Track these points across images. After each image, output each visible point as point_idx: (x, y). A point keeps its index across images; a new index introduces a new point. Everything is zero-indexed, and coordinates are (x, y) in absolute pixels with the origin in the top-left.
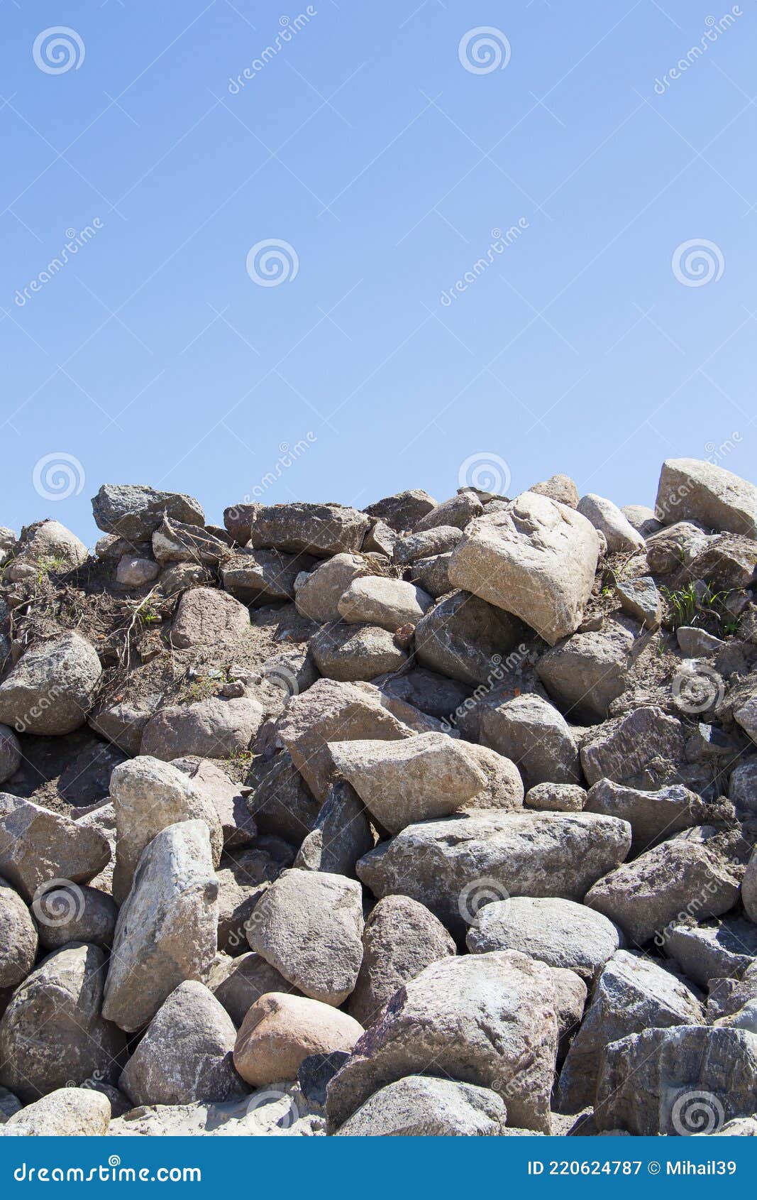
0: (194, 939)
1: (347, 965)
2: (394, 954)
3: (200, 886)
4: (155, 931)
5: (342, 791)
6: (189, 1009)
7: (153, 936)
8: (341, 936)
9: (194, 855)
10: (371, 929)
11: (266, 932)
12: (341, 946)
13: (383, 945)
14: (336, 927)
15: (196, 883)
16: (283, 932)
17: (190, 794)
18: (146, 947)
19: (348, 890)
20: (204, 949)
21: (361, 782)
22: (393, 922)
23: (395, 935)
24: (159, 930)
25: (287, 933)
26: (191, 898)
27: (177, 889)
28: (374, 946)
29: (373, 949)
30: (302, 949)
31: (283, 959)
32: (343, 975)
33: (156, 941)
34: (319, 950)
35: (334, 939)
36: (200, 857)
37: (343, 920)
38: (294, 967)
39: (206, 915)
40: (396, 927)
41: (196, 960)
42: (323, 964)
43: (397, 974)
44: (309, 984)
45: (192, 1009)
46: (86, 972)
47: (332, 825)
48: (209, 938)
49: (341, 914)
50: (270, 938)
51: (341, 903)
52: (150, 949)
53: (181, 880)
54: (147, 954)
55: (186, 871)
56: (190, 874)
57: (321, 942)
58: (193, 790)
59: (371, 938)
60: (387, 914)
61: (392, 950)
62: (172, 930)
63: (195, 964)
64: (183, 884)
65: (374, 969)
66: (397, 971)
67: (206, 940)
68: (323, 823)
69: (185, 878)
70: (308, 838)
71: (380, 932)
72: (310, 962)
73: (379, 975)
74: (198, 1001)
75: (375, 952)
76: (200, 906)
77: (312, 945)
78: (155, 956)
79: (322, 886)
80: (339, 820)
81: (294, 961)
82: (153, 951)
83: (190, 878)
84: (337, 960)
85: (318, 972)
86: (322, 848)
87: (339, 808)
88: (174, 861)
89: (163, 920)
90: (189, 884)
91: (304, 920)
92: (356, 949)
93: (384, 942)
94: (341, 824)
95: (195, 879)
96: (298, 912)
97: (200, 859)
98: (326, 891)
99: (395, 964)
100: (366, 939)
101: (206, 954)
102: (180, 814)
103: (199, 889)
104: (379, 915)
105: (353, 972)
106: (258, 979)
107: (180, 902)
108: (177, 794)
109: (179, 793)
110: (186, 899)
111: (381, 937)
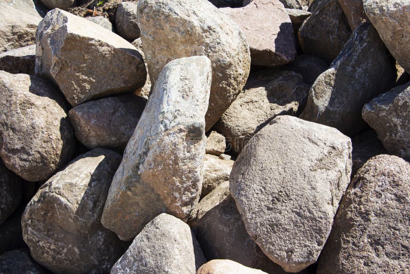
0: (174, 175)
1: (312, 236)
2: (371, 225)
3: (182, 127)
4: (139, 164)
5: (366, 32)
6: (154, 247)
7: (138, 167)
8: (311, 204)
9: (185, 94)
10: (353, 191)
11: (241, 182)
12: (308, 214)
13: (361, 213)
14: (308, 192)
15: (179, 124)
16: (255, 186)
17: (206, 28)
18: (131, 177)
19: (334, 148)
20: (185, 185)
21: (383, 25)
22: (378, 189)
23: (375, 204)
24: (143, 163)
25: (259, 188)
26: (172, 139)
27: (162, 126)
28: (351, 211)
29: (350, 215)
30: (269, 209)
31: (249, 215)
32: (306, 246)
33: (139, 173)
34: (285, 214)
35: (303, 205)
36: (191, 97)
37: (318, 184)
38: (257, 227)
39: (188, 155)
40: (379, 195)
41: (177, 195)
42: (286, 230)
43: (370, 248)
44: (269, 248)
45: (157, 247)
46: (90, 184)
47: (348, 65)
48: (190, 175)
49: (317, 176)
50: (242, 190)
51: (322, 164)
52: (134, 180)
53: (167, 118)
54: (131, 182)
55: (173, 110)
56: (176, 114)
57: (290, 205)
58: (210, 25)
59: (350, 202)
60: (372, 179)
61: (369, 220)
62: (152, 166)
63: (176, 198)
64: (167, 122)
65: (347, 236)
66: (371, 244)
67: (187, 178)
68: (339, 63)
69: (170, 116)
70: (321, 77)
71: (361, 197)
72: (274, 226)
73: (351, 245)
74: (165, 240)
75: (351, 219)
76: (181, 147)
77: (280, 207)
78: (138, 186)
79: (307, 141)
80: (356, 61)
81: (258, 220)
82: (137, 181)
83: (175, 117)
84: (303, 230)
85: (280, 238)
86: (333, 87)
87: (359, 48)
88: (165, 99)
89: (147, 155)
90: (173, 124)
91: (278, 177)
92: (324, 221)
93: (363, 210)
94: (358, 63)
95: (179, 119)
96: (274, 167)
97: (190, 99)
98: (310, 146)
99: (369, 237)
100: (345, 202)
101: (187, 189)
102: (195, 46)
103: (181, 130)
104: (363, 178)
105: (316, 245)
106: (233, 220)
107: (162, 140)
108: (193, 27)
109: (194, 27)
110: (167, 140)
111: (360, 203)
